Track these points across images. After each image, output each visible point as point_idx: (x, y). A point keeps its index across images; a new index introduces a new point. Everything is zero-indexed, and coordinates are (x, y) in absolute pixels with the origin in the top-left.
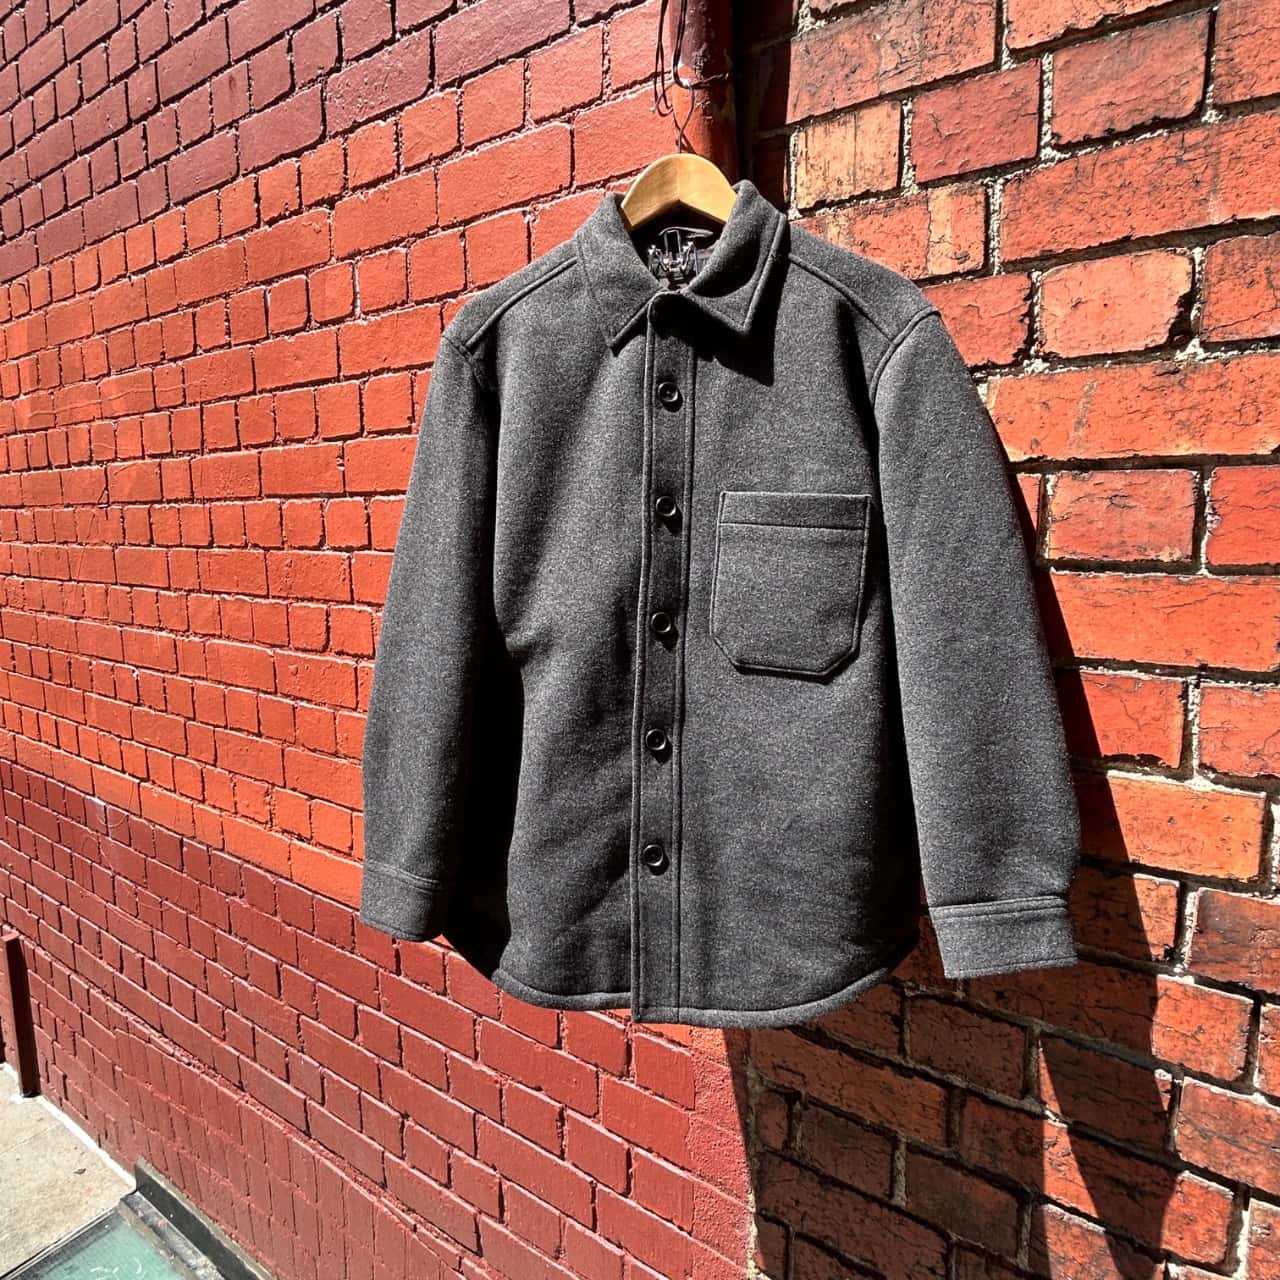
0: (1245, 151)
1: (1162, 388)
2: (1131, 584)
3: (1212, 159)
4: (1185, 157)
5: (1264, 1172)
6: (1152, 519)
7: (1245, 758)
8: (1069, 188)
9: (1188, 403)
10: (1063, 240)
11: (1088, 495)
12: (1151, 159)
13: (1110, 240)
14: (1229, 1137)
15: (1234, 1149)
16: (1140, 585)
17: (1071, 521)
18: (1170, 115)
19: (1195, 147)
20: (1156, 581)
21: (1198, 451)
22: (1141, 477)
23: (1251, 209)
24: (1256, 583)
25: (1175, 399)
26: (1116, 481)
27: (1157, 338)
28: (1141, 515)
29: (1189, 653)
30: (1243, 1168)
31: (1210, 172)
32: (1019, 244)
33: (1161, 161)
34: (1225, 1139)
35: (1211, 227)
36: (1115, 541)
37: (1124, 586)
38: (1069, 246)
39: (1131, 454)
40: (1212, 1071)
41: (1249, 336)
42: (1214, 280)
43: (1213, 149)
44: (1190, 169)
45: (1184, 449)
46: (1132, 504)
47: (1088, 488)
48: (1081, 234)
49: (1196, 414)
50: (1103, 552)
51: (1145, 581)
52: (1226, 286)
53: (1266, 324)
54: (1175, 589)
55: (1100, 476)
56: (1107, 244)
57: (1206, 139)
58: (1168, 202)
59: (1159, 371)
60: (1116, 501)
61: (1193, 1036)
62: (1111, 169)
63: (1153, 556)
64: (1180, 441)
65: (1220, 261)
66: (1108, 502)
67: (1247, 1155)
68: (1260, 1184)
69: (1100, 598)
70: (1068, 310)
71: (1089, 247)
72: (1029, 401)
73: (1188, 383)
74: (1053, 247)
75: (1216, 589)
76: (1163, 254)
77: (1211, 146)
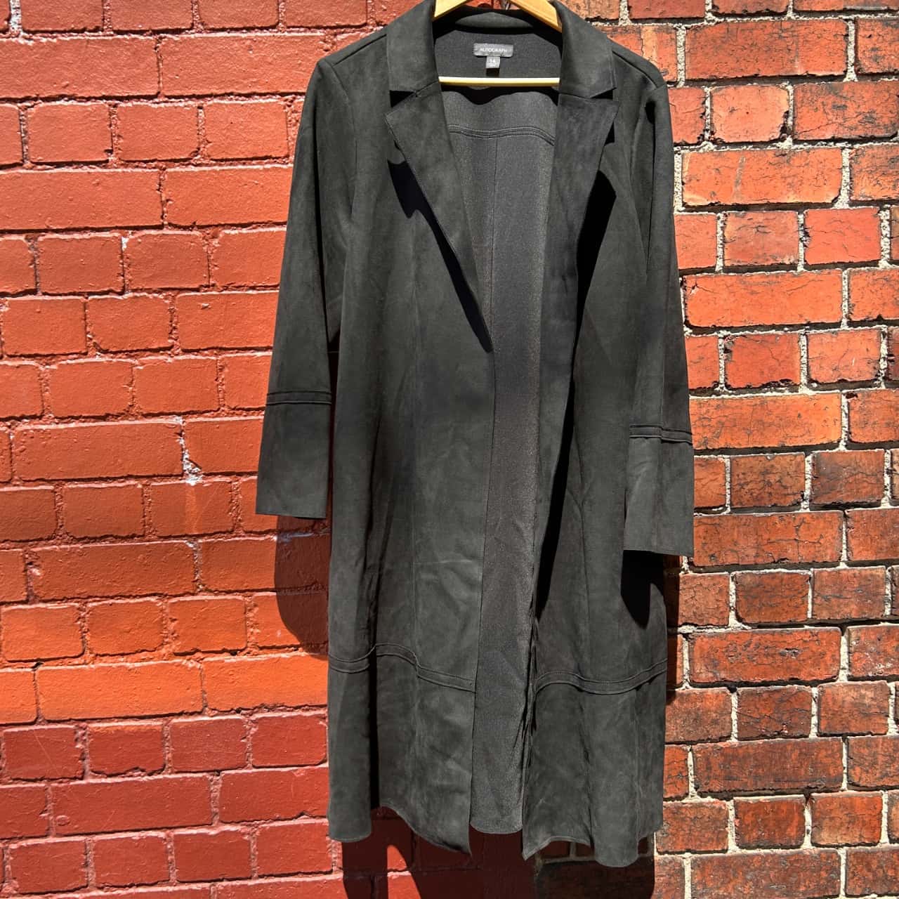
0: (810, 37)
1: (779, 163)
2: (770, 278)
3: (795, 38)
4: (783, 35)
5: (855, 607)
6: (778, 239)
7: (831, 372)
8: (724, 40)
9: (792, 173)
10: (722, 71)
11: (744, 226)
12: (766, 32)
13: (747, 75)
14: (838, 595)
15: (841, 601)
16: (775, 279)
17: (737, 241)
18: (774, 9)
19: (787, 30)
20: (783, 275)
21: (799, 201)
22: (771, 215)
23: (814, 70)
24: (829, 273)
25: (785, 171)
26: (759, 217)
27: (775, 134)
28: (773, 237)
29: (801, 316)
30: (846, 610)
31: (794, 45)
32: (696, 69)
33: (771, 34)
34: (838, 597)
35: (797, 76)
36: (760, 253)
37: (766, 280)
38: (725, 75)
39: (765, 202)
40: (828, 559)
41: (817, 138)
42: (799, 105)
43: (796, 34)
44: (785, 41)
45: (792, 199)
46: (768, 231)
47: (744, 221)
48: (732, 69)
49: (796, 180)
50: (755, 260)
51: (777, 276)
52: (804, 110)
53: (824, 132)
54: (792, 279)
55: (750, 215)
56: (746, 77)
57: (792, 26)
58: (776, 58)
59: (777, 154)
60: (760, 229)
61: (818, 542)
62: (747, 33)
63: (780, 261)
64: (790, 194)
65: (801, 95)
66: (755, 230)
67: (847, 601)
68: (854, 616)
69: (755, 289)
70: (727, 114)
71: (737, 77)
72: (708, 167)
73: (791, 162)
74: (717, 74)
75: (811, 278)
76: (775, 87)
77: (794, 31)
